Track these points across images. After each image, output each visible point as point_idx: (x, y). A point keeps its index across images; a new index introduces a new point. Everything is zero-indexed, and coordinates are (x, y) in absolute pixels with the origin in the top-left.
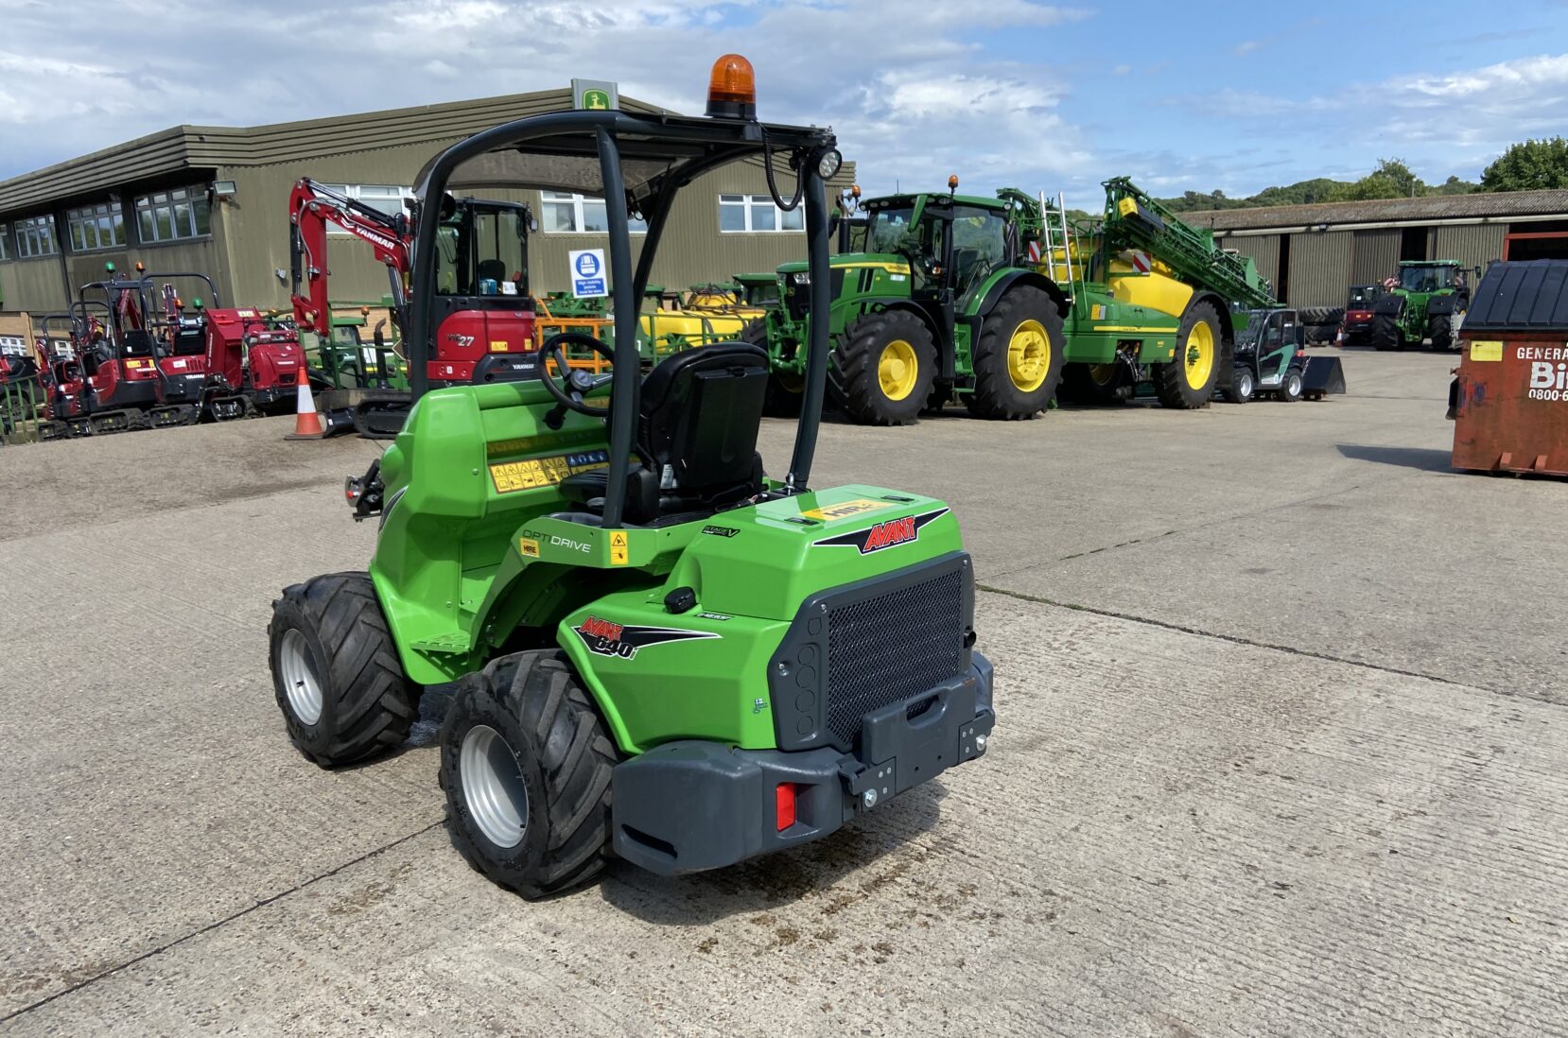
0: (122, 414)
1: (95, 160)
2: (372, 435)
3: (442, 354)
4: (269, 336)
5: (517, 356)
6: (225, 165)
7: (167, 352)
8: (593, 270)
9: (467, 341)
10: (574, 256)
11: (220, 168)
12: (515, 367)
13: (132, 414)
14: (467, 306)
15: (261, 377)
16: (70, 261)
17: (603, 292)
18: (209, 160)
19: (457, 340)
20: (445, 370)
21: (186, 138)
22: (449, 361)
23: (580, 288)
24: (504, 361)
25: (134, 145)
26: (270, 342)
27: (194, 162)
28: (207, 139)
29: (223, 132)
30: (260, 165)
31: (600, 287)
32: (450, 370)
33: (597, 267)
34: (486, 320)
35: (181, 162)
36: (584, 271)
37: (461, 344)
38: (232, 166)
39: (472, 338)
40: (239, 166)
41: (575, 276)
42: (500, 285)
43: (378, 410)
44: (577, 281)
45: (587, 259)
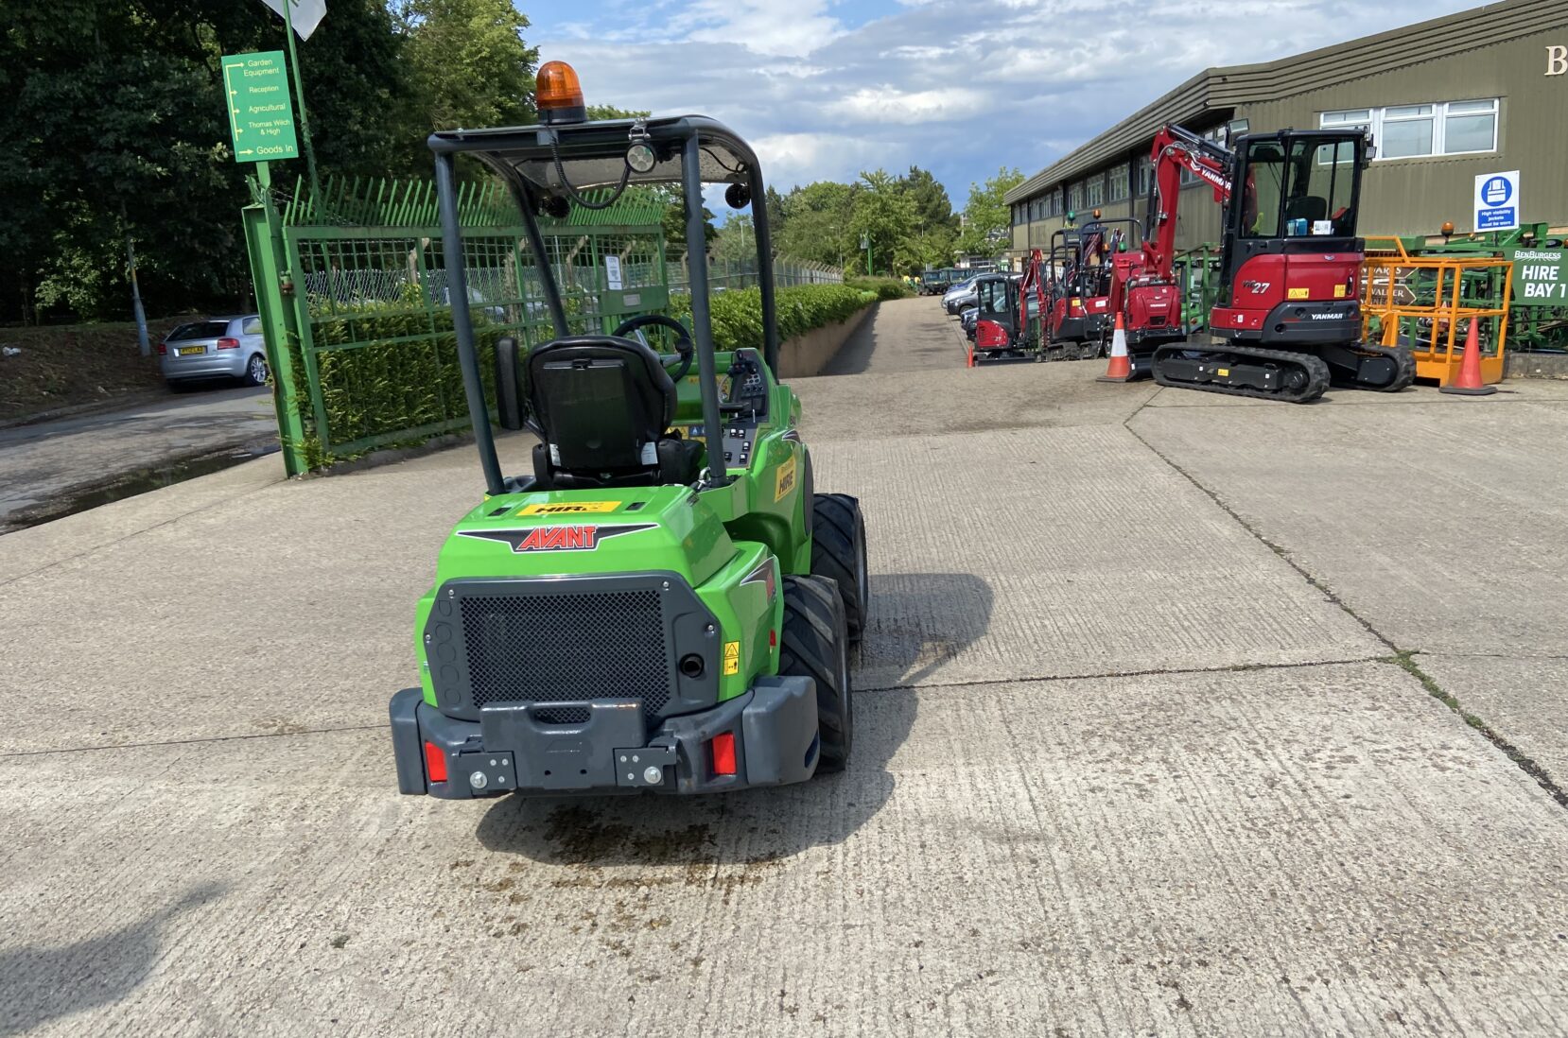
0: (1061, 347)
1: (1154, 110)
2: (1166, 381)
3: (1236, 301)
4: (1147, 279)
5: (1320, 305)
6: (1244, 103)
7: (1093, 293)
8: (1502, 198)
9: (1262, 288)
10: (1480, 181)
11: (1239, 107)
12: (1314, 317)
13: (1070, 346)
14: (1268, 250)
15: (1134, 319)
16: (1136, 202)
17: (1512, 224)
18: (1229, 101)
19: (1252, 287)
20: (1237, 318)
21: (1211, 81)
22: (1240, 309)
23: (1483, 220)
24: (1302, 310)
25: (1176, 93)
26: (1148, 285)
27: (1214, 104)
28: (1229, 79)
29: (1249, 70)
30: (1278, 99)
31: (1510, 218)
32: (1240, 318)
33: (1508, 194)
34: (1286, 264)
35: (1202, 106)
36: (1490, 199)
37: (1255, 291)
38: (1250, 103)
39: (1268, 285)
40: (1258, 102)
41: (1479, 205)
42: (1310, 225)
43: (1175, 357)
44: (1480, 212)
45: (1497, 184)
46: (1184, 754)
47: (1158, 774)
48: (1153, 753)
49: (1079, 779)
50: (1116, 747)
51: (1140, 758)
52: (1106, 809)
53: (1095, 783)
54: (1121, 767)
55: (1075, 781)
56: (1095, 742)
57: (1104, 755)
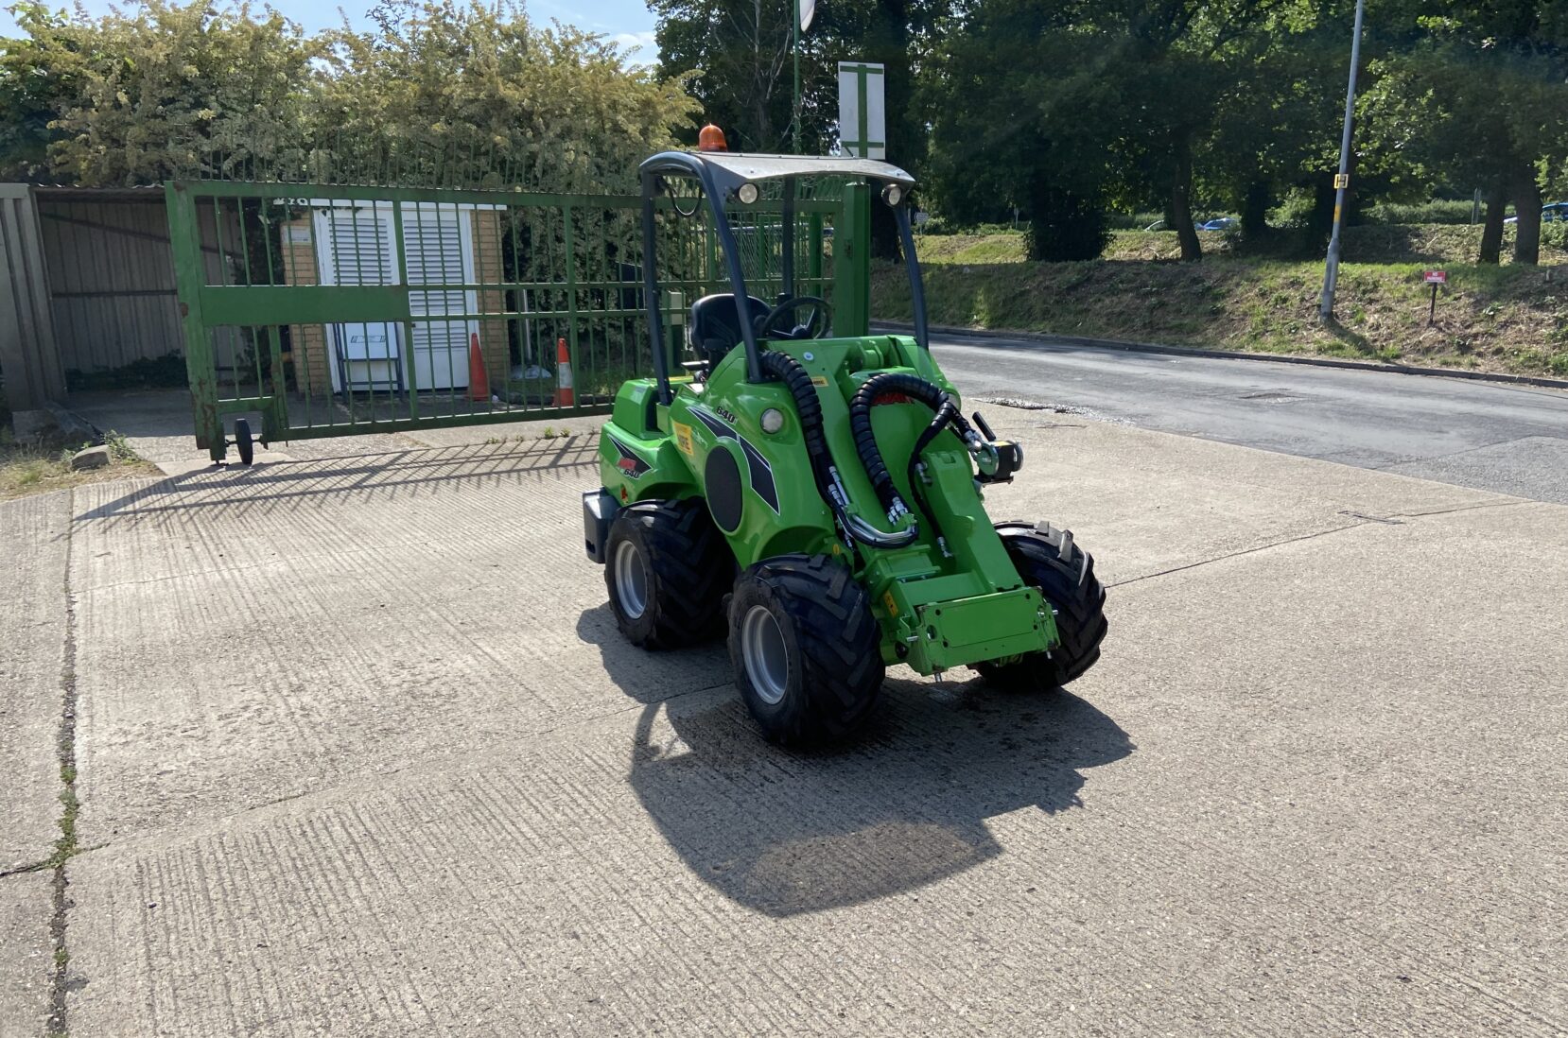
46: (368, 694)
47: (389, 678)
48: (393, 692)
49: (450, 664)
50: (426, 689)
51: (405, 685)
52: (425, 651)
53: (438, 664)
54: (419, 677)
55: (452, 662)
56: (444, 690)
57: (435, 683)
